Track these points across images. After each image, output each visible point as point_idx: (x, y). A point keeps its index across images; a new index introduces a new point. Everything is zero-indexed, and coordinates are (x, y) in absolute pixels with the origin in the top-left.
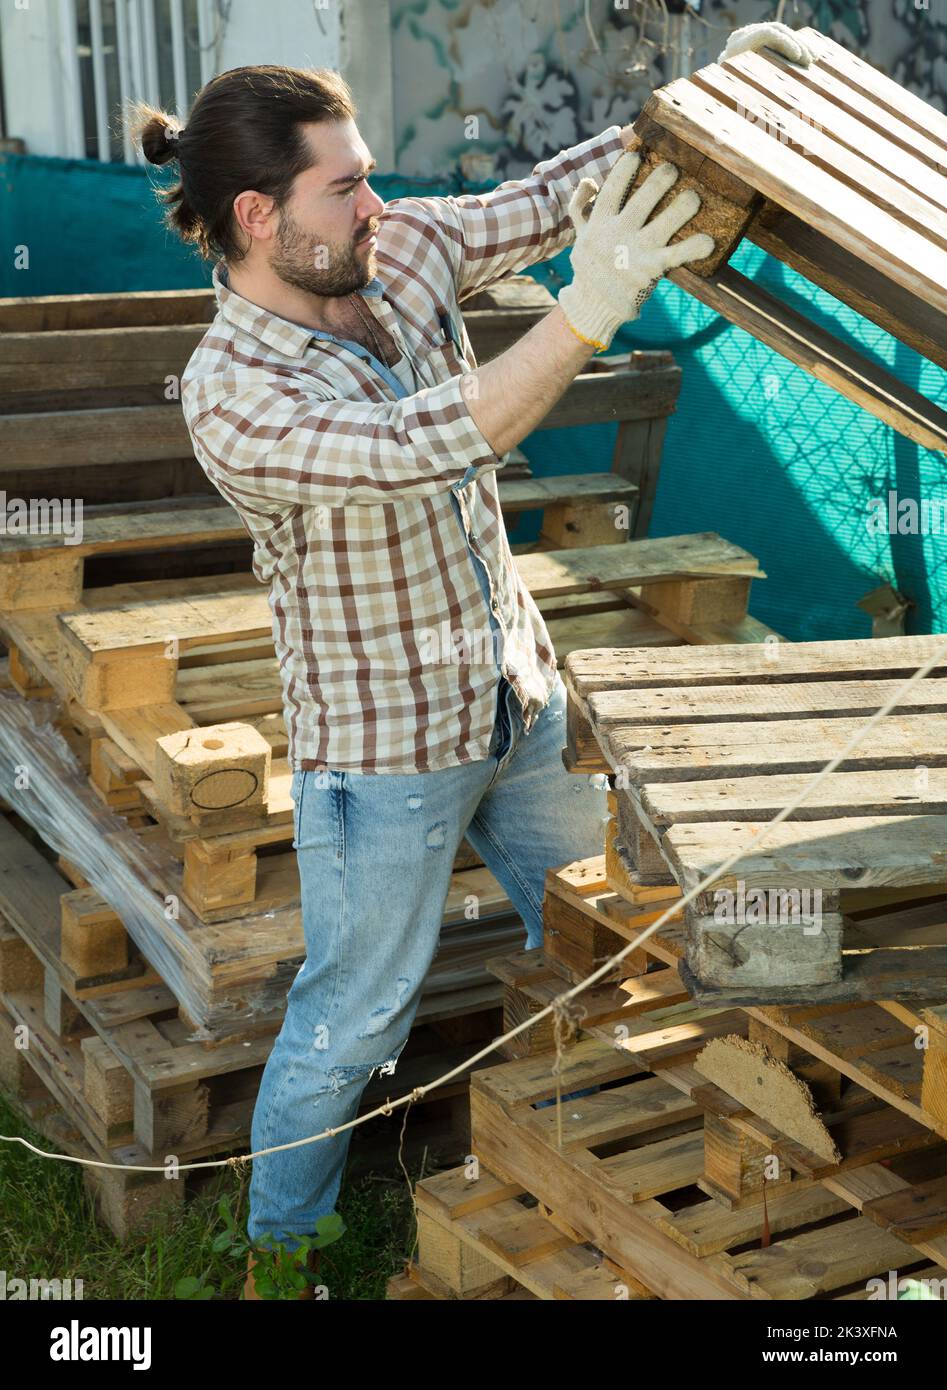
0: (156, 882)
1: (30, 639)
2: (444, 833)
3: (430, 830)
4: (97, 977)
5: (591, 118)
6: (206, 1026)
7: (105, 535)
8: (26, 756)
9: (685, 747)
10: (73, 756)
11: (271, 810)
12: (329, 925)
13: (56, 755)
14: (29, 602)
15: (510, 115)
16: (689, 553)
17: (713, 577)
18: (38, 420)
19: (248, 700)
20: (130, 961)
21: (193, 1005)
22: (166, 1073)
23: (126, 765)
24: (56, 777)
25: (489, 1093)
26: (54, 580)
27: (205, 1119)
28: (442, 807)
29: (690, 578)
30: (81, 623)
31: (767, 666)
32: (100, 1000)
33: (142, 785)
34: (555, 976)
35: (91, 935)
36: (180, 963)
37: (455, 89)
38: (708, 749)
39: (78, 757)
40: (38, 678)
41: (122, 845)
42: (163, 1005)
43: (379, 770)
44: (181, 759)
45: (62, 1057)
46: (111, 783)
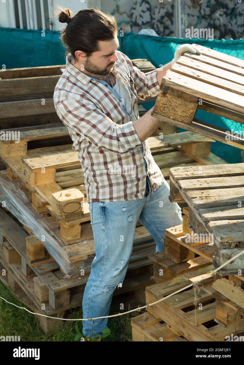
0: (52, 233)
1: (14, 165)
2: (132, 218)
3: (129, 217)
4: (37, 260)
5: (154, 14)
6: (68, 274)
7: (33, 135)
8: (13, 197)
9: (209, 197)
10: (27, 198)
11: (84, 213)
12: (101, 245)
13: (22, 197)
14: (13, 155)
15: (133, 14)
16: (194, 136)
17: (201, 142)
18: (13, 103)
19: (75, 181)
20: (45, 255)
21: (64, 268)
22: (58, 288)
23: (43, 201)
24: (22, 203)
25: (151, 293)
26: (19, 149)
27: (69, 299)
28: (132, 210)
29: (194, 142)
30: (28, 161)
31: (227, 171)
32: (38, 267)
33: (48, 206)
34: (168, 259)
35: (35, 248)
36: (60, 256)
37: (118, 7)
38: (215, 197)
39: (28, 197)
40: (17, 176)
41: (42, 223)
42: (55, 267)
43: (113, 200)
44: (59, 200)
45: (27, 282)
46: (38, 205)
